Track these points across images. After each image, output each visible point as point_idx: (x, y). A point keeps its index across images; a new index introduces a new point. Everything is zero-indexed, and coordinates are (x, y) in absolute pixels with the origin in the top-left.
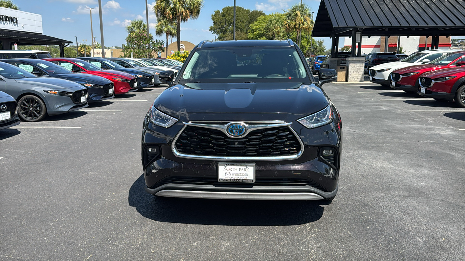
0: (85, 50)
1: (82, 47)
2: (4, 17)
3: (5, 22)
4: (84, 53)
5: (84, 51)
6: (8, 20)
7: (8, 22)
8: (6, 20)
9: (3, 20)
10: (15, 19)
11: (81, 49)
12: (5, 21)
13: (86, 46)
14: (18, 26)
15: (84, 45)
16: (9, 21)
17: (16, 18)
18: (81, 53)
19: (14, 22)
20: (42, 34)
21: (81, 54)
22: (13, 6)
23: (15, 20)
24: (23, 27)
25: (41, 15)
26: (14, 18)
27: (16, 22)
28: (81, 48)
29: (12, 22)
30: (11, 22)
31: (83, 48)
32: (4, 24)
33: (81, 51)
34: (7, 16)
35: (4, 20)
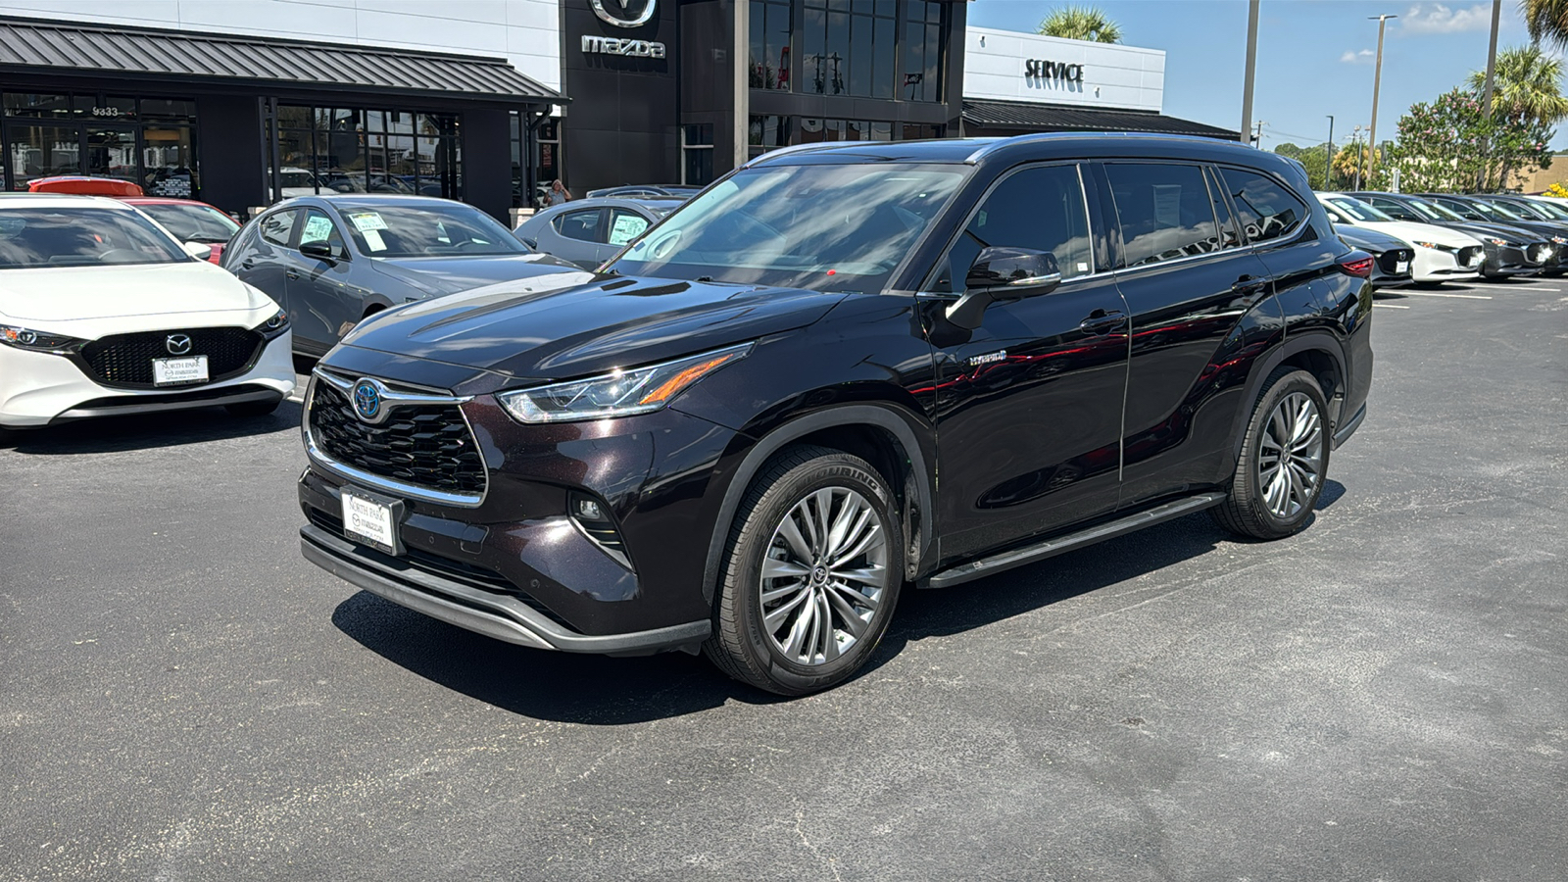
0: (1359, 161)
1: (1351, 150)
2: (1041, 65)
3: (1041, 82)
4: (1351, 172)
5: (1355, 165)
6: (1051, 74)
7: (1051, 80)
8: (1046, 75)
9: (1036, 76)
10: (1075, 69)
11: (1344, 159)
12: (1043, 76)
13: (1363, 147)
14: (1080, 90)
15: (1357, 147)
16: (1055, 77)
17: (1079, 67)
18: (1344, 174)
19: (1069, 80)
20: (1158, 112)
21: (1343, 177)
22: (1102, 30)
23: (1073, 73)
24: (1097, 93)
25: (1164, 53)
26: (1074, 66)
27: (1078, 79)
28: (1346, 154)
29: (1065, 79)
30: (1062, 78)
31: (1352, 154)
32: (1038, 87)
33: (1343, 165)
34: (1051, 61)
35: (1040, 74)
